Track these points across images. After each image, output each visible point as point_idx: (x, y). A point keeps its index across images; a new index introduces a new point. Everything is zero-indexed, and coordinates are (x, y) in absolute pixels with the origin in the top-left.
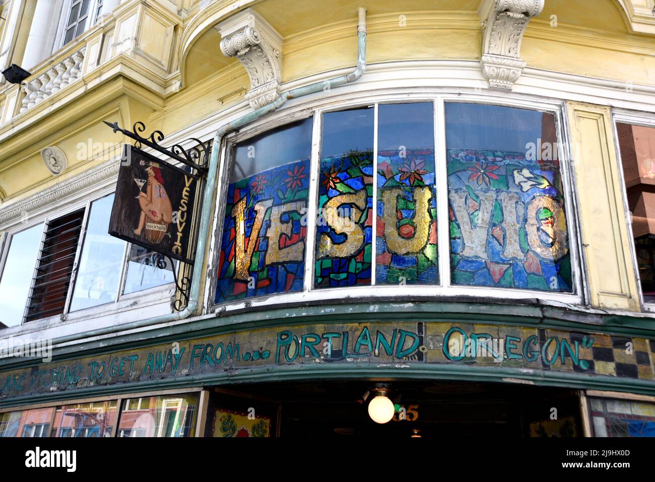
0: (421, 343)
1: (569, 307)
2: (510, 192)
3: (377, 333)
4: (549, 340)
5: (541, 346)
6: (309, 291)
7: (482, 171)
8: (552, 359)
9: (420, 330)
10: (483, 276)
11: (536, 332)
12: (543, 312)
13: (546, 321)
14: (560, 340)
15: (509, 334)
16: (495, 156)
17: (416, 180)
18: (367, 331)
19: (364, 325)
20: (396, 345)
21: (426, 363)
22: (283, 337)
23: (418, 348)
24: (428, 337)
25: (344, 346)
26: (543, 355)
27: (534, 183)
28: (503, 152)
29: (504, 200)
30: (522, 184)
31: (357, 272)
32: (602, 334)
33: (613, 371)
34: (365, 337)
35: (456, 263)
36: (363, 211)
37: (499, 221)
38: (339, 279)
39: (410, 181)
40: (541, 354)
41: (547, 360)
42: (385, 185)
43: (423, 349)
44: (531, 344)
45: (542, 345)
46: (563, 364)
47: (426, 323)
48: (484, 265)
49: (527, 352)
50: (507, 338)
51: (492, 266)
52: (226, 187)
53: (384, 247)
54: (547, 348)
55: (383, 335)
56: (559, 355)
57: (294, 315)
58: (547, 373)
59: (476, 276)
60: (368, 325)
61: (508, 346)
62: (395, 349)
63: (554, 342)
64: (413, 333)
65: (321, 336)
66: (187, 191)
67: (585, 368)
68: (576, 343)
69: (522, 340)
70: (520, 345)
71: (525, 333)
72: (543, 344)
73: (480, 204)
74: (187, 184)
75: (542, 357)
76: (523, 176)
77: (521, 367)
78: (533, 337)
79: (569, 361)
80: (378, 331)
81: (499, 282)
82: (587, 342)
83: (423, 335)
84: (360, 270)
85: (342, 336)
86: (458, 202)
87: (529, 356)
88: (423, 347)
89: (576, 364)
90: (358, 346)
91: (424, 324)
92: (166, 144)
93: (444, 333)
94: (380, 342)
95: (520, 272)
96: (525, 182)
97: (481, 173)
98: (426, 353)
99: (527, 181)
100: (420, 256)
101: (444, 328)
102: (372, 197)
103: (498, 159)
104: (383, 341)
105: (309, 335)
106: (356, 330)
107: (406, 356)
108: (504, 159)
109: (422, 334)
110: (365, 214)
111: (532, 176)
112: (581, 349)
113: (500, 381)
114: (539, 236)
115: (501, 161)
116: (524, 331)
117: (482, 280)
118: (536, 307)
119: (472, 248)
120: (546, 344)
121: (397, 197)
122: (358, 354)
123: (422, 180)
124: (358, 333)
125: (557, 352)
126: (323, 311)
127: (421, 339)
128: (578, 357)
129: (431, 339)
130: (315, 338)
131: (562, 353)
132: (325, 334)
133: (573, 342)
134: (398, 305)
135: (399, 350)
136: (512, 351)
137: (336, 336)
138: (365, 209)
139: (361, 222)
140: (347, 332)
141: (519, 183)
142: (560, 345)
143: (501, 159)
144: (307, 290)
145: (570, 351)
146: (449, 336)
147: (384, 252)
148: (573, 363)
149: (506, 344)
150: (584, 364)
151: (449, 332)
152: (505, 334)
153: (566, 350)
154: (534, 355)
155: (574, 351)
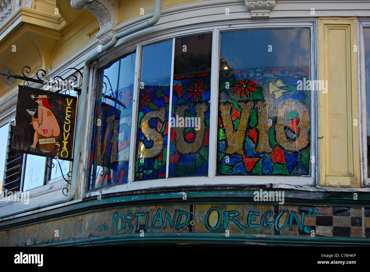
0: (191, 219)
1: (296, 188)
2: (264, 101)
3: (166, 213)
4: (281, 213)
5: (275, 218)
6: (130, 183)
7: (245, 86)
8: (282, 227)
9: (191, 210)
10: (239, 168)
11: (272, 208)
14: (290, 212)
15: (251, 210)
16: (255, 73)
17: (197, 97)
18: (160, 212)
19: (157, 207)
20: (176, 221)
21: (193, 232)
22: (116, 215)
23: (189, 222)
24: (196, 214)
25: (147, 222)
26: (276, 224)
27: (285, 91)
28: (262, 69)
29: (260, 107)
30: (275, 93)
31: (159, 168)
33: (331, 232)
34: (159, 215)
35: (220, 159)
36: (163, 124)
37: (254, 124)
38: (148, 174)
39: (193, 99)
40: (274, 223)
41: (278, 227)
42: (178, 103)
43: (193, 223)
44: (267, 217)
46: (291, 230)
47: (195, 204)
48: (241, 160)
49: (263, 223)
50: (249, 213)
51: (247, 159)
53: (174, 150)
54: (279, 219)
55: (169, 213)
56: (288, 223)
57: (118, 201)
59: (234, 168)
60: (161, 207)
61: (249, 219)
62: (175, 223)
63: (285, 214)
64: (187, 212)
65: (134, 215)
66: (69, 109)
67: (308, 232)
68: (303, 214)
69: (261, 214)
70: (260, 217)
71: (263, 209)
73: (241, 112)
74: (69, 105)
75: (274, 226)
76: (277, 86)
77: (257, 234)
78: (270, 211)
79: (295, 227)
80: (166, 211)
81: (251, 171)
82: (312, 213)
83: (193, 214)
84: (160, 167)
85: (146, 215)
86: (226, 113)
87: (265, 225)
88: (193, 221)
89: (301, 229)
90: (154, 222)
91: (194, 206)
93: (206, 212)
94: (167, 218)
95: (267, 162)
96: (278, 91)
97: (244, 87)
98: (194, 226)
99: (280, 90)
100: (197, 156)
101: (207, 207)
102: (168, 112)
103: (258, 75)
104: (169, 218)
105: (128, 215)
106: (154, 210)
107: (181, 228)
108: (262, 74)
109: (192, 212)
110: (164, 125)
111: (284, 85)
112: (306, 218)
113: (242, 243)
114: (286, 134)
115: (260, 76)
116: (263, 207)
117: (239, 171)
119: (233, 147)
120: (278, 217)
121: (185, 111)
122: (154, 227)
123: (201, 98)
124: (154, 213)
125: (287, 221)
126: (133, 199)
127: (192, 215)
128: (303, 224)
129: (198, 216)
130: (131, 217)
131: (291, 222)
132: (136, 213)
133: (300, 213)
134: (176, 194)
135: (178, 224)
136: (252, 222)
137: (142, 215)
138: (164, 122)
139: (162, 132)
140: (149, 212)
141: (273, 92)
142: (290, 216)
143: (260, 74)
144: (129, 183)
145: (297, 220)
146: (209, 213)
147: (175, 153)
148: (299, 229)
149: (248, 217)
150: (307, 229)
151: (210, 211)
152: (248, 210)
153: (294, 220)
154: (268, 225)
155: (300, 220)
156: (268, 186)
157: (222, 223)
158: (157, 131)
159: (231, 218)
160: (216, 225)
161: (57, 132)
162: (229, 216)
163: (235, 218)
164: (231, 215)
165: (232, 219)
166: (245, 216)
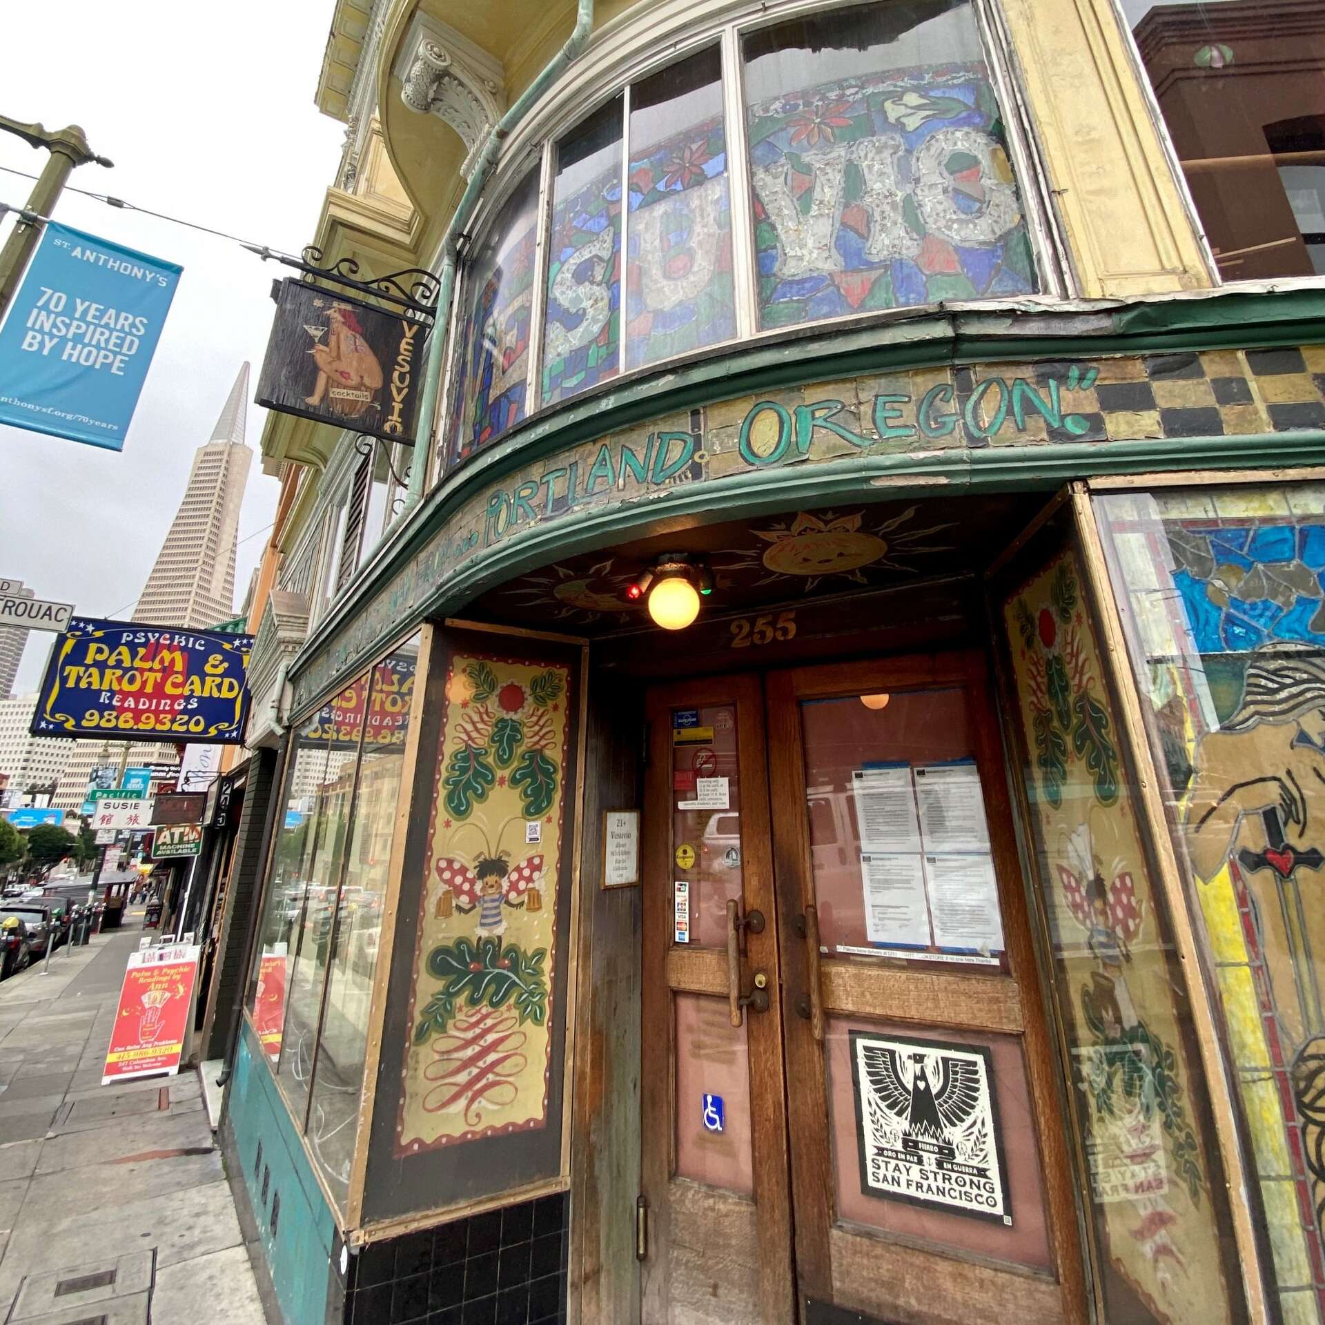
0: (697, 447)
1: (1023, 308)
3: (622, 450)
4: (982, 388)
8: (991, 425)
9: (696, 425)
10: (824, 303)
11: (947, 377)
12: (955, 328)
13: (966, 346)
14: (1010, 383)
15: (881, 392)
18: (606, 452)
20: (652, 462)
21: (705, 479)
22: (494, 502)
23: (692, 456)
24: (710, 434)
25: (571, 487)
26: (969, 418)
27: (929, 113)
28: (859, 78)
30: (905, 120)
31: (600, 362)
32: (1118, 355)
33: (1156, 427)
34: (604, 463)
35: (769, 291)
36: (608, 262)
38: (574, 384)
40: (964, 418)
41: (980, 429)
43: (702, 456)
44: (937, 402)
45: (963, 401)
46: (1022, 430)
47: (704, 407)
48: (828, 281)
49: (927, 420)
50: (877, 399)
51: (845, 278)
53: (639, 307)
54: (977, 403)
55: (631, 450)
56: (1010, 411)
58: (978, 453)
60: (607, 440)
61: (880, 414)
62: (651, 470)
63: (994, 389)
64: (682, 432)
65: (539, 482)
67: (1079, 432)
68: (1052, 383)
69: (914, 398)
70: (912, 407)
71: (921, 383)
72: (968, 397)
75: (965, 424)
76: (906, 105)
77: (912, 450)
78: (943, 387)
79: (1035, 422)
80: (623, 446)
82: (1081, 378)
83: (701, 431)
84: (604, 357)
85: (568, 472)
86: (770, 187)
87: (933, 426)
88: (702, 451)
89: (1056, 425)
90: (591, 482)
91: (701, 413)
93: (741, 419)
94: (627, 463)
95: (909, 276)
96: (912, 114)
97: (816, 123)
98: (708, 462)
99: (916, 113)
101: (742, 408)
103: (849, 91)
104: (631, 460)
106: (590, 454)
107: (670, 477)
108: (862, 88)
109: (700, 429)
110: (610, 264)
111: (926, 102)
112: (1065, 394)
113: (864, 486)
115: (856, 93)
116: (919, 379)
117: (825, 307)
118: (938, 320)
119: (799, 258)
120: (974, 398)
124: (592, 460)
125: (1004, 409)
126: (533, 436)
127: (697, 438)
128: (1060, 411)
129: (717, 436)
130: (532, 488)
131: (1017, 409)
133: (1043, 382)
134: (648, 385)
135: (659, 470)
136: (890, 423)
138: (611, 258)
139: (605, 280)
140: (576, 462)
141: (898, 119)
142: (1010, 393)
143: (857, 89)
145: (1036, 402)
146: (750, 421)
147: (640, 314)
148: (1048, 425)
149: (874, 411)
150: (1076, 424)
151: (753, 413)
152: (874, 393)
153: (1027, 402)
154: (944, 423)
155: (1047, 401)
157: (793, 439)
158: (594, 283)
159: (819, 422)
160: (776, 448)
161: (375, 381)
162: (813, 418)
163: (833, 419)
164: (818, 414)
165: (824, 424)
166: (866, 409)
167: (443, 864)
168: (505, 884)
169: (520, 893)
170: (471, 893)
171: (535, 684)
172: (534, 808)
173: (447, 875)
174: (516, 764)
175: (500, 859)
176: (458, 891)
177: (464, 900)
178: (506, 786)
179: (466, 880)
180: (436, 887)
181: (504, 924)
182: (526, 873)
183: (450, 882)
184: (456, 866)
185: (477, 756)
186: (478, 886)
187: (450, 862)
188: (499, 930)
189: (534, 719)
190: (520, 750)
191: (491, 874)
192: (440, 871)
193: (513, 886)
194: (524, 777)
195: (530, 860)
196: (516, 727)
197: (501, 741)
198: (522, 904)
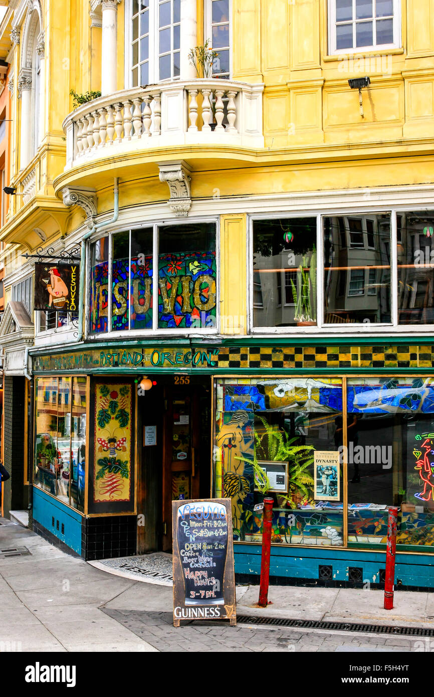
0: (143, 358)
1: (204, 337)
2: (187, 276)
4: (196, 353)
5: (193, 357)
6: (109, 332)
8: (197, 362)
10: (171, 323)
11: (190, 350)
12: (191, 341)
13: (193, 345)
14: (201, 353)
15: (177, 352)
18: (125, 353)
19: (124, 350)
20: (134, 359)
21: (144, 367)
22: (102, 354)
23: (142, 360)
24: (145, 355)
25: (118, 360)
26: (193, 360)
27: (200, 269)
29: (183, 281)
32: (224, 348)
33: (228, 365)
34: (125, 356)
35: (161, 316)
36: (126, 291)
37: (180, 293)
38: (119, 326)
39: (143, 275)
41: (195, 363)
42: (134, 277)
44: (188, 356)
46: (202, 364)
47: (145, 349)
48: (172, 317)
49: (186, 360)
50: (177, 354)
51: (176, 317)
52: (89, 269)
53: (133, 310)
54: (195, 357)
55: (130, 354)
56: (201, 360)
58: (195, 369)
59: (169, 323)
60: (126, 350)
61: (177, 357)
62: (134, 361)
63: (199, 354)
64: (140, 354)
66: (74, 275)
67: (213, 365)
68: (210, 353)
69: (184, 354)
70: (183, 356)
71: (185, 351)
73: (172, 285)
74: (74, 271)
76: (194, 265)
77: (182, 367)
78: (189, 352)
79: (205, 363)
80: (128, 353)
81: (179, 325)
82: (216, 353)
84: (126, 322)
85: (118, 355)
86: (163, 285)
87: (187, 362)
88: (144, 360)
89: (209, 363)
91: (143, 350)
92: (57, 254)
93: (151, 354)
96: (195, 269)
97: (173, 267)
98: (145, 363)
100: (147, 314)
101: (151, 350)
102: (129, 283)
104: (130, 357)
105: (108, 354)
106: (122, 352)
107: (138, 364)
108: (185, 257)
109: (143, 354)
110: (127, 293)
112: (212, 356)
113: (172, 374)
114: (200, 299)
116: (185, 350)
117: (171, 325)
118: (188, 339)
119: (167, 309)
120: (195, 355)
121: (138, 283)
122: (122, 363)
123: (147, 274)
124: (122, 354)
125: (200, 358)
126: (109, 344)
127: (143, 356)
128: (210, 360)
129: (147, 356)
130: (110, 356)
131: (202, 359)
133: (208, 353)
134: (132, 342)
135: (136, 361)
136: (179, 360)
139: (125, 298)
140: (119, 353)
141: (192, 270)
142: (202, 355)
145: (206, 357)
146: (153, 354)
147: (133, 313)
148: (208, 363)
150: (213, 363)
153: (204, 357)
154: (189, 361)
155: (208, 357)
156: (187, 336)
157: (161, 361)
158: (123, 296)
159: (166, 358)
160: (158, 362)
161: (66, 293)
162: (165, 356)
163: (168, 357)
166: (175, 356)
167: (99, 439)
168: (116, 445)
169: (120, 447)
170: (107, 447)
171: (121, 390)
172: (123, 425)
173: (100, 442)
174: (116, 414)
175: (114, 439)
176: (104, 446)
177: (105, 448)
178: (114, 420)
179: (105, 443)
180: (98, 445)
181: (116, 454)
182: (122, 442)
183: (101, 444)
184: (102, 440)
185: (105, 412)
186: (109, 445)
187: (101, 439)
188: (115, 456)
189: (121, 401)
190: (118, 409)
191: (112, 442)
192: (99, 441)
193: (118, 445)
194: (119, 417)
195: (122, 439)
196: (116, 403)
197: (112, 407)
198: (121, 450)
